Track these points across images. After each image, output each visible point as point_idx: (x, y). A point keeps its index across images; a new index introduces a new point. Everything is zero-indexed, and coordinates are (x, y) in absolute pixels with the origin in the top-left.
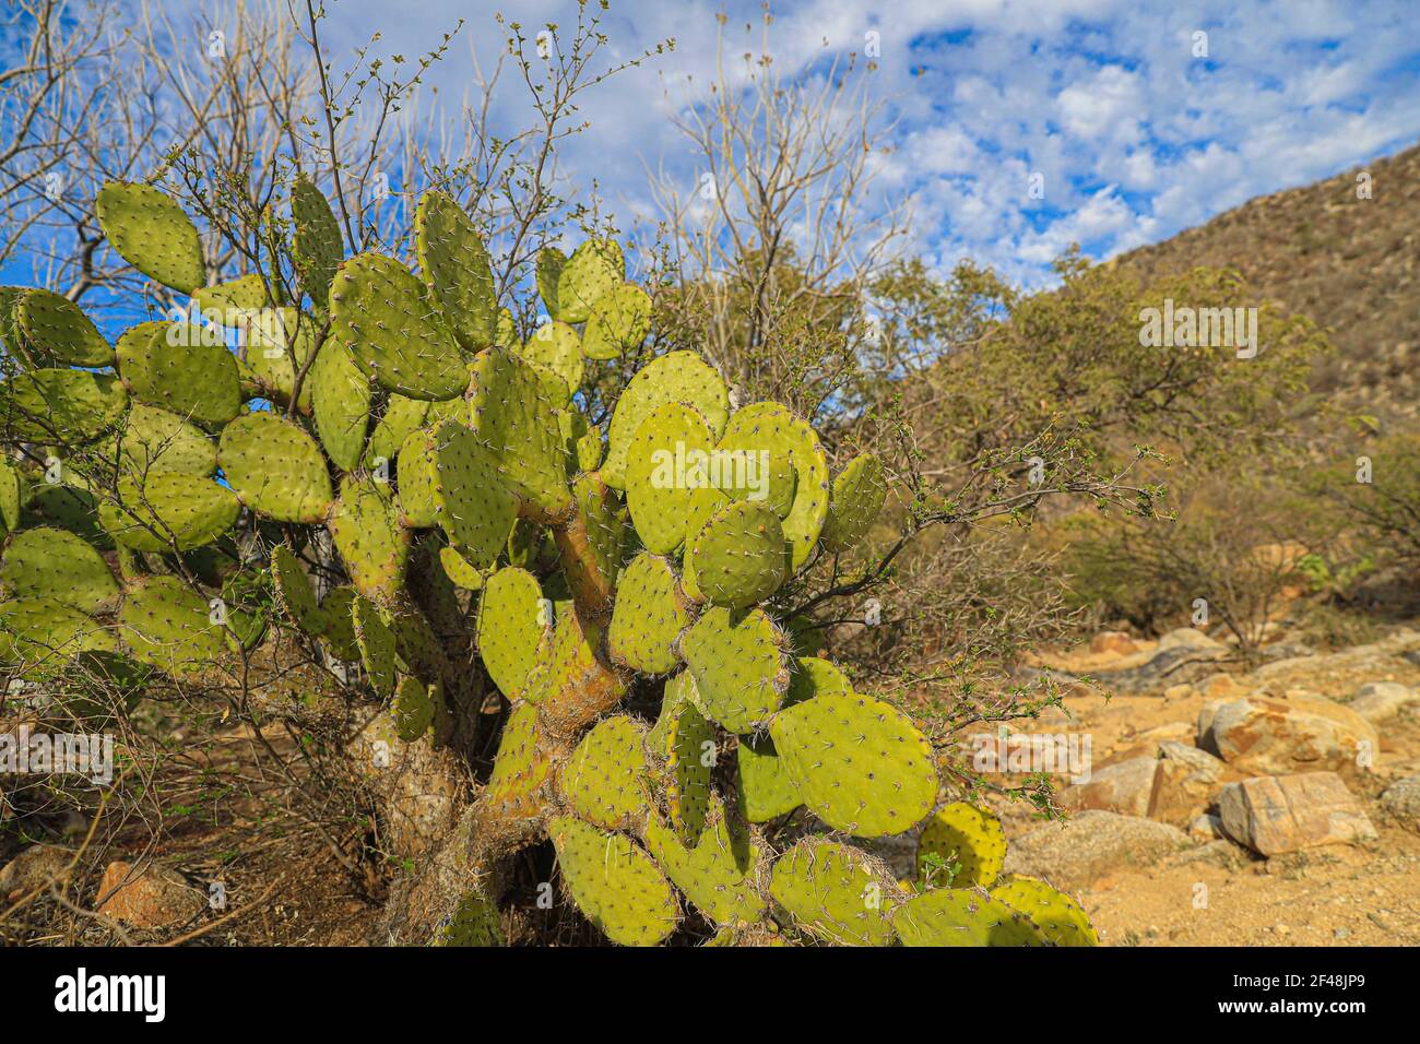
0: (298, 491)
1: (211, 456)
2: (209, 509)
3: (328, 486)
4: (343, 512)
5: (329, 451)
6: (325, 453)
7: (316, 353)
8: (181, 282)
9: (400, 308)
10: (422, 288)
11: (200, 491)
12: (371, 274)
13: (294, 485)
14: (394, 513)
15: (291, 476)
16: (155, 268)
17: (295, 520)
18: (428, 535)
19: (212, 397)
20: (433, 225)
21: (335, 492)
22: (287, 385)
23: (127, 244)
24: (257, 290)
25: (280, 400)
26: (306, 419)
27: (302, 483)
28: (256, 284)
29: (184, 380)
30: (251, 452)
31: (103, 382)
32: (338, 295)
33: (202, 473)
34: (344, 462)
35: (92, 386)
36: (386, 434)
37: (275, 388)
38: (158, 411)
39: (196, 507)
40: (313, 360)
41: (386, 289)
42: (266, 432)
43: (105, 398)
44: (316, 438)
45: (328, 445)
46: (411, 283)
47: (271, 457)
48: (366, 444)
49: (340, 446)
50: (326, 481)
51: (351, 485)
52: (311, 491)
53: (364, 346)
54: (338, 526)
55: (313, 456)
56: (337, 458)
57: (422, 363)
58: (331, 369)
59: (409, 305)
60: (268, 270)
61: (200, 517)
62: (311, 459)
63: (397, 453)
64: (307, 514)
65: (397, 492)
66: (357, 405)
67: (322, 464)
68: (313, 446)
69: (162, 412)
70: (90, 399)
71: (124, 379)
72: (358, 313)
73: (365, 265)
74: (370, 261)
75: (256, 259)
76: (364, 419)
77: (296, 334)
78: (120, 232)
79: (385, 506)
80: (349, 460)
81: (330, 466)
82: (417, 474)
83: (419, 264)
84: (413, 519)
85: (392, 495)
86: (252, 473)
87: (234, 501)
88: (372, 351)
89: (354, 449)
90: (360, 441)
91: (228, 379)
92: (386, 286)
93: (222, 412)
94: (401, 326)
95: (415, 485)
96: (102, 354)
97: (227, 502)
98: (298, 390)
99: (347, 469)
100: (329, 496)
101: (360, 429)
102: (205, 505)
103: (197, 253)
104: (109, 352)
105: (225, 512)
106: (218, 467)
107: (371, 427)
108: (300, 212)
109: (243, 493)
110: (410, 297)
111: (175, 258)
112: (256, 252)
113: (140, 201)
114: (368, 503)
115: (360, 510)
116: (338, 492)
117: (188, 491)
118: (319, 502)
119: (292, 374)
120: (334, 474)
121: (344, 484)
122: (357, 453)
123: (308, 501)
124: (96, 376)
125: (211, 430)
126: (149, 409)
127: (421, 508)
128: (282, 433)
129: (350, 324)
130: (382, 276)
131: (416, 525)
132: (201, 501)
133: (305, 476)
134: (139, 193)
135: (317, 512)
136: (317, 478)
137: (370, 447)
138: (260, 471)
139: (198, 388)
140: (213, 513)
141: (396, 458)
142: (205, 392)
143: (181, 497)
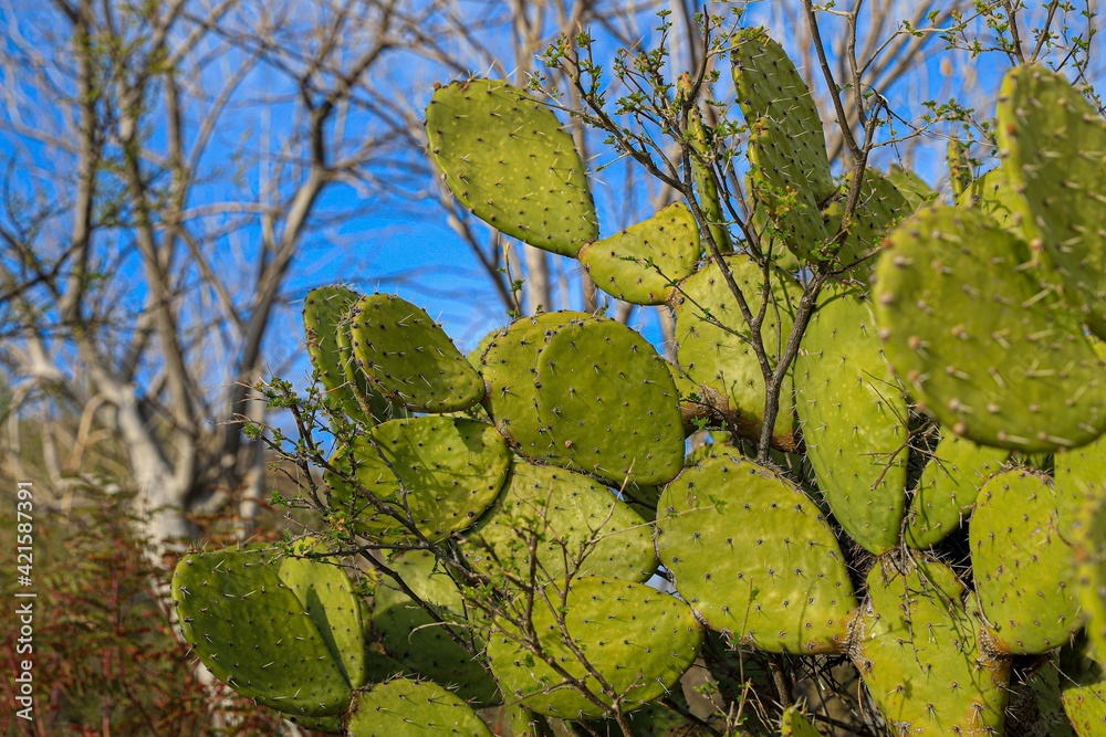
0: (794, 596)
1: (646, 544)
2: (650, 640)
3: (845, 584)
4: (878, 630)
5: (842, 518)
6: (833, 521)
7: (799, 338)
8: (563, 237)
9: (988, 294)
10: (1020, 250)
11: (636, 606)
12: (935, 247)
13: (786, 586)
14: (972, 627)
15: (780, 567)
16: (520, 220)
17: (794, 649)
18: (1038, 666)
19: (639, 441)
20: (1028, 134)
21: (859, 592)
22: (751, 398)
23: (477, 189)
24: (680, 234)
25: (745, 433)
26: (794, 462)
27: (799, 580)
28: (680, 221)
29: (593, 417)
30: (710, 530)
31: (468, 430)
32: (887, 297)
33: (633, 575)
34: (866, 534)
35: (454, 440)
36: (943, 483)
37: (732, 405)
38: (553, 470)
39: (632, 636)
40: (795, 354)
41: (965, 267)
42: (730, 492)
43: (476, 459)
44: (814, 492)
45: (837, 508)
46: (1001, 244)
47: (743, 537)
48: (907, 502)
49: (861, 508)
50: (841, 575)
51: (886, 580)
52: (817, 595)
53: (939, 377)
54: (870, 656)
55: (815, 530)
56: (859, 532)
57: (1035, 387)
58: (830, 367)
59: (1003, 285)
60: (705, 203)
61: (636, 656)
62: (810, 536)
63: (967, 516)
64: (816, 637)
65: (971, 586)
66: (886, 431)
67: (830, 543)
68: (812, 511)
69: (562, 473)
70: (454, 464)
71: (500, 423)
72: (922, 319)
73: (924, 232)
74: (932, 223)
75: (687, 190)
76: (903, 455)
77: (764, 310)
78: (464, 169)
79: (953, 615)
80: (880, 534)
81: (844, 543)
82: (1011, 554)
83: (1012, 212)
84: (1009, 639)
85: (964, 594)
86: (713, 570)
87: (690, 621)
88: (951, 382)
89: (887, 510)
90: (897, 498)
91: (662, 407)
92: (963, 261)
93: (658, 463)
94: (993, 327)
95: (1009, 575)
96: (465, 387)
97: (678, 623)
98: (774, 406)
99: (878, 549)
100: (849, 602)
101: (897, 475)
102: (644, 631)
103: (579, 183)
104: (475, 380)
105: (679, 640)
106: (658, 562)
107: (914, 468)
108: (753, 97)
109: (702, 605)
110: (1003, 269)
111: (547, 197)
112: (688, 178)
113: (487, 109)
114: (922, 612)
115: (907, 624)
116: (863, 593)
117: (617, 609)
118: (833, 614)
119: (759, 379)
120: (855, 562)
121: (873, 577)
122: (894, 521)
123: (814, 613)
124: (458, 423)
125: (642, 500)
126: (540, 470)
127: (1022, 617)
128: (758, 492)
129: (912, 341)
130: (955, 245)
131: (1017, 650)
132: (638, 624)
133: (804, 567)
134: (483, 96)
135: (832, 632)
136: (824, 570)
137: (916, 506)
138: (727, 565)
139: (615, 427)
140: (658, 646)
141: (966, 525)
142: (628, 433)
143: (607, 621)
